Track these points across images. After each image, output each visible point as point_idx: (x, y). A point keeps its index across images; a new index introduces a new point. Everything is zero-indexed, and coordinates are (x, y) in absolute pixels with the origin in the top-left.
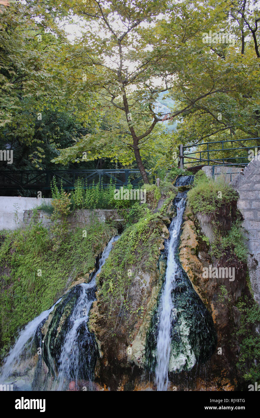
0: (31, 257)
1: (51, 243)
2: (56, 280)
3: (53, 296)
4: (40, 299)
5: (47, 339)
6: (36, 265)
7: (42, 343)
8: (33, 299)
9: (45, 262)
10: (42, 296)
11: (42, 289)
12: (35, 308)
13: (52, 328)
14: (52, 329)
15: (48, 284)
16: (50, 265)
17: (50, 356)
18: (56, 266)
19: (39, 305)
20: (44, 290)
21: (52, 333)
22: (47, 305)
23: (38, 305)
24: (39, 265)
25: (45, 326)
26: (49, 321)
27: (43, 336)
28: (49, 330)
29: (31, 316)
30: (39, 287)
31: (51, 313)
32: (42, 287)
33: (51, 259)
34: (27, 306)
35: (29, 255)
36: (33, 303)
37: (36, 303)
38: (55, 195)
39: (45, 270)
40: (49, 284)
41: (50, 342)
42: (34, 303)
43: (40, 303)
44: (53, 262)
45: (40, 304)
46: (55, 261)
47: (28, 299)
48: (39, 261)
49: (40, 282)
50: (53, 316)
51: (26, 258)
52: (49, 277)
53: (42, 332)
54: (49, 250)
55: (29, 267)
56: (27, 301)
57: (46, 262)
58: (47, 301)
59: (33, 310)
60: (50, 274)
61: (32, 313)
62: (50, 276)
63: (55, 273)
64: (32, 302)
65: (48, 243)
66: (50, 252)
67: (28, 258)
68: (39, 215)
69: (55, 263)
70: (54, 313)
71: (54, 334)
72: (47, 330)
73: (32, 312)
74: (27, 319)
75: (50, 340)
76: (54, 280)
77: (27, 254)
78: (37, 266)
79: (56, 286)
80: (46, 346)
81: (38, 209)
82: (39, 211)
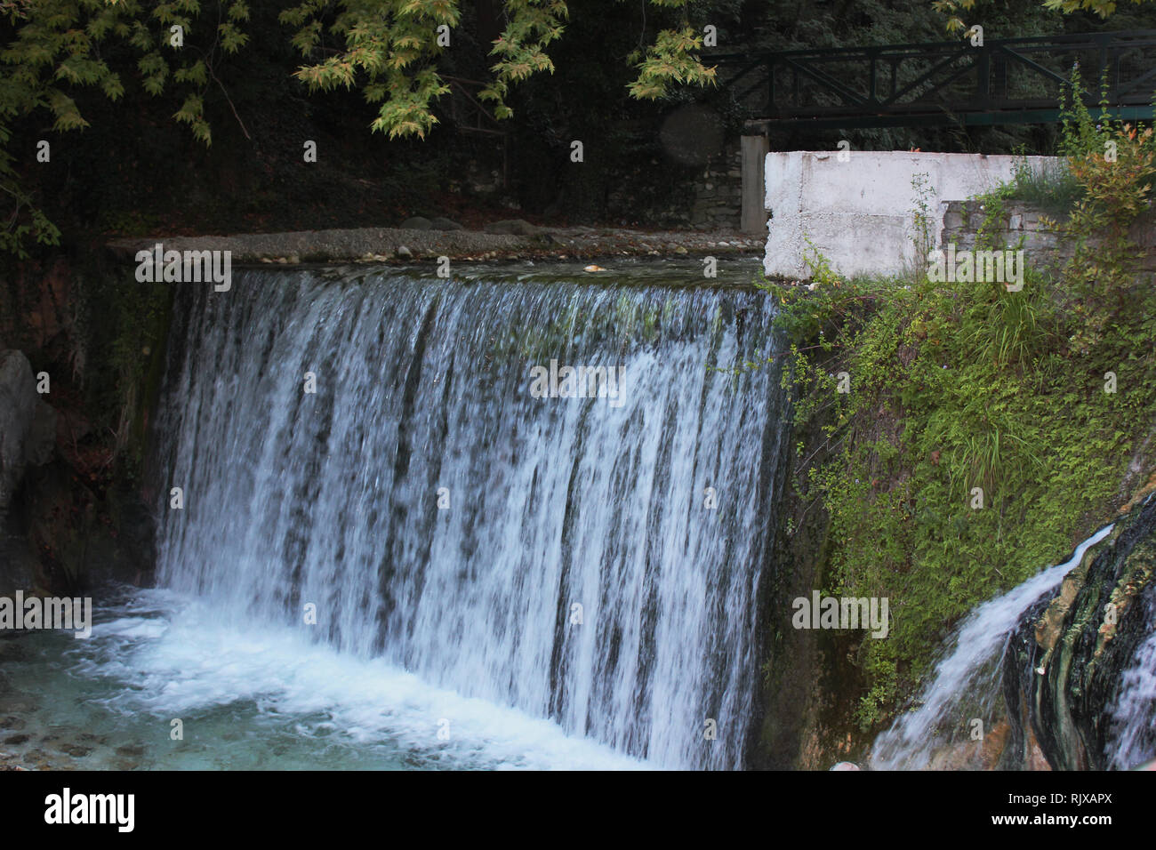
0: (980, 377)
1: (1060, 325)
2: (1081, 464)
3: (1070, 521)
4: (1015, 533)
5: (1056, 661)
6: (1003, 405)
7: (1036, 675)
8: (988, 528)
9: (1036, 394)
10: (1023, 521)
11: (1024, 495)
12: (995, 561)
13: (1078, 625)
14: (1077, 628)
15: (1047, 479)
16: (1056, 410)
17: (1065, 725)
18: (1080, 411)
19: (1012, 554)
20: (1033, 499)
21: (1076, 643)
22: (1042, 554)
23: (1008, 551)
24: (1014, 406)
25: (1046, 619)
26: (1065, 602)
27: (1040, 652)
28: (1064, 634)
29: (980, 589)
30: (1011, 486)
31: (1069, 576)
32: (1022, 489)
33: (1059, 385)
34: (964, 553)
35: (971, 371)
36: (987, 545)
37: (998, 546)
38: (1076, 140)
39: (1036, 425)
40: (1054, 479)
41: (1069, 674)
42: (992, 546)
43: (1015, 545)
44: (1070, 398)
45: (1012, 549)
46: (1079, 392)
47: (968, 528)
48: (1015, 390)
49: (1017, 468)
50: (1080, 584)
51: (964, 378)
52: (1053, 453)
53: (1038, 638)
54: (1054, 351)
55: (974, 413)
56: (966, 539)
57: (1041, 397)
58: (1043, 541)
59: (988, 569)
60: (1058, 441)
61: (983, 580)
62: (1058, 449)
63: (1079, 440)
64: (984, 540)
65: (1049, 325)
66: (1055, 359)
67: (967, 383)
68: (1007, 218)
69: (1078, 402)
70: (1081, 576)
71: (1083, 648)
72: (1057, 632)
73: (984, 575)
74: (964, 601)
75: (1070, 667)
76: (1071, 465)
77: (965, 365)
78: (1005, 409)
79: (1082, 486)
80: (1052, 687)
81: (1004, 198)
82: (1008, 205)
